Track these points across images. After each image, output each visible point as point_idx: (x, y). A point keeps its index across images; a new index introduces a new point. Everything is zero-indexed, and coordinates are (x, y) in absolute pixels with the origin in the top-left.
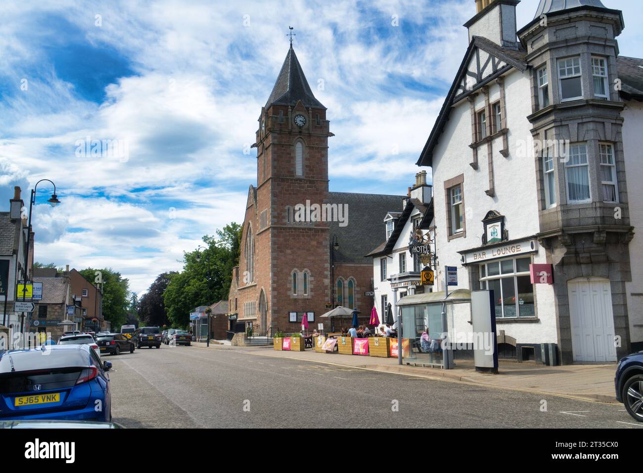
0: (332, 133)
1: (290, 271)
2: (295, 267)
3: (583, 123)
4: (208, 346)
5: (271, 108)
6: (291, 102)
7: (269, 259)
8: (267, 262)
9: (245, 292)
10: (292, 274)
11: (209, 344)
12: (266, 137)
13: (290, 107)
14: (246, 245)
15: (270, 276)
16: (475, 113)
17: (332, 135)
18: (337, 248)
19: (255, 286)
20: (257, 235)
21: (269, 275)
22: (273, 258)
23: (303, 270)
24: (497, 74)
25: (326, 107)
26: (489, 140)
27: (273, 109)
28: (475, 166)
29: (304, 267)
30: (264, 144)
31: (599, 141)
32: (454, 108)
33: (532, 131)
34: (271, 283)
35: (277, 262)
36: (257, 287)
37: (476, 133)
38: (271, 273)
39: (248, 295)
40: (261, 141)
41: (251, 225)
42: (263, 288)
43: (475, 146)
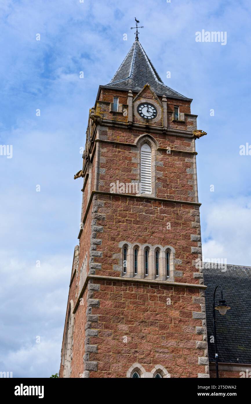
2: (134, 360)
6: (133, 88)
13: (130, 91)
18: (223, 311)
20: (75, 312)
23: (152, 367)
29: (156, 362)
35: (98, 349)
41: (72, 306)
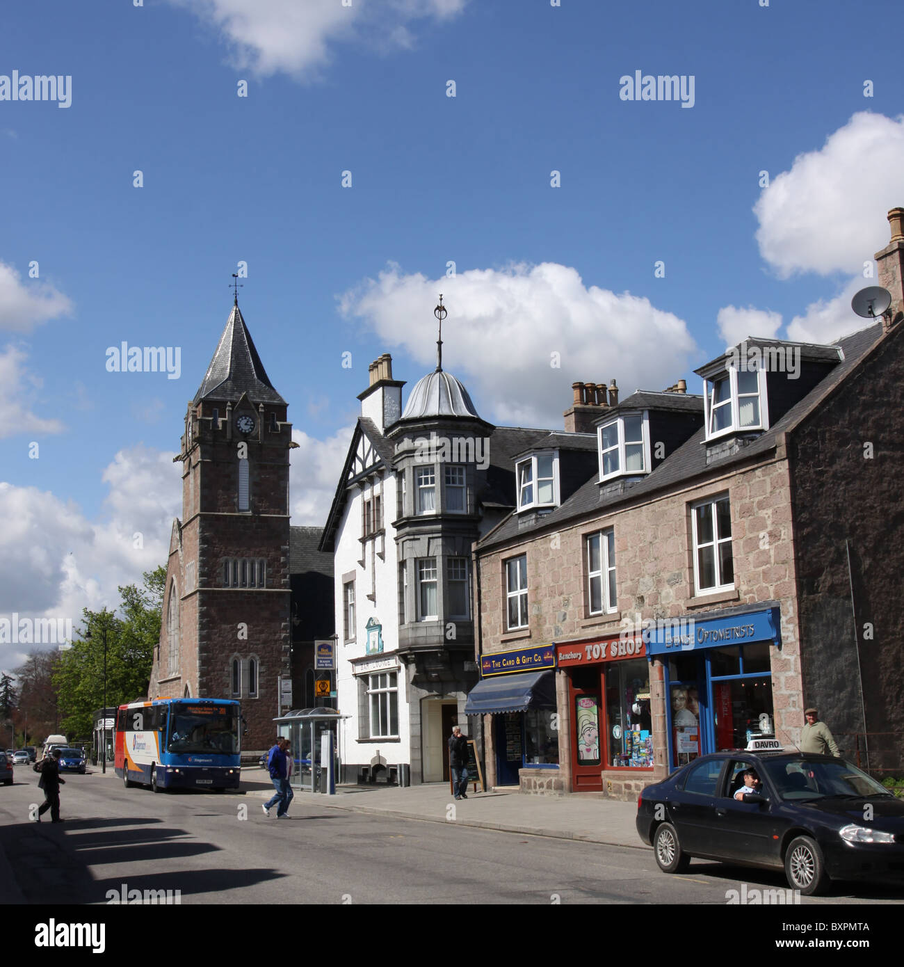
0: (295, 444)
1: (228, 657)
2: (235, 651)
3: (433, 538)
4: (104, 772)
5: (201, 405)
6: (231, 395)
7: (196, 639)
8: (194, 643)
9: (167, 688)
10: (231, 661)
11: (107, 769)
12: (194, 449)
13: (229, 404)
14: (168, 613)
15: (198, 665)
16: (364, 503)
17: (296, 446)
19: (179, 678)
20: (183, 599)
21: (196, 664)
22: (202, 638)
23: (248, 655)
24: (366, 472)
25: (287, 403)
26: (373, 537)
27: (203, 407)
28: (362, 563)
29: (250, 652)
30: (190, 460)
31: (448, 556)
32: (350, 490)
33: (396, 539)
34: (198, 676)
35: (208, 644)
36: (182, 680)
37: (364, 526)
38: (198, 661)
39: (170, 692)
40: (187, 453)
41: (175, 583)
42: (188, 682)
43: (363, 541)
